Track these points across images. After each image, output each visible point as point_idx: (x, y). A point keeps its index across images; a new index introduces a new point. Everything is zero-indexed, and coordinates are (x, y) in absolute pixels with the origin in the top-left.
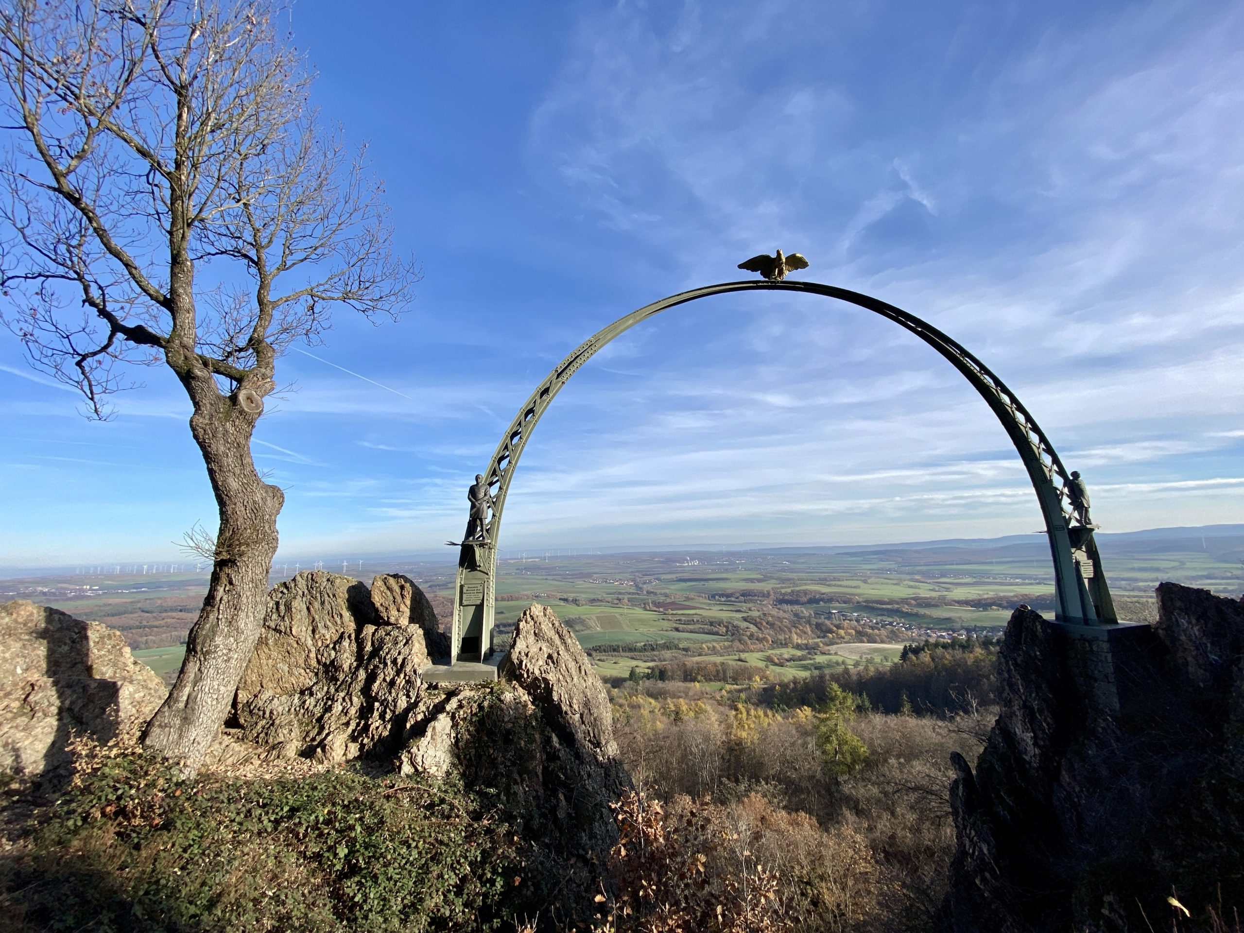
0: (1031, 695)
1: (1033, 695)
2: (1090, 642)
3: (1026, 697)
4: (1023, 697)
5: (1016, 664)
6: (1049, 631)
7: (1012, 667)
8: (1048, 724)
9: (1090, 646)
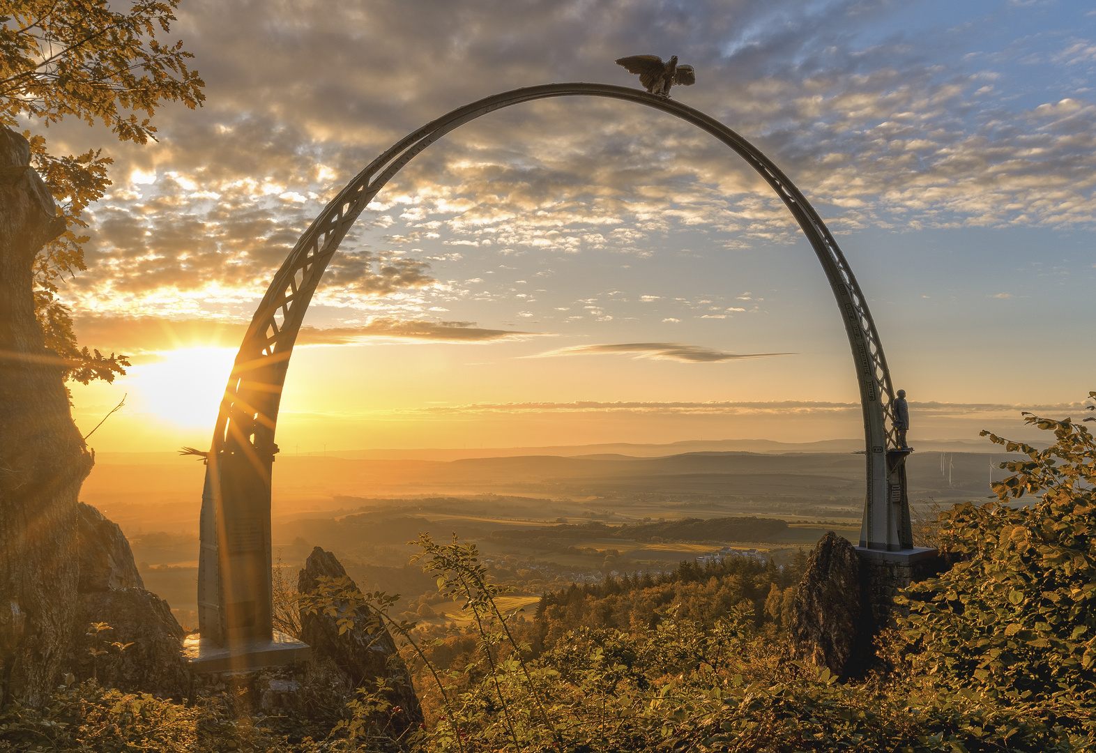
0: (830, 625)
1: (833, 626)
2: (891, 567)
3: (825, 629)
4: (822, 629)
5: (820, 595)
6: (856, 558)
7: (815, 599)
8: (844, 654)
9: (891, 571)
